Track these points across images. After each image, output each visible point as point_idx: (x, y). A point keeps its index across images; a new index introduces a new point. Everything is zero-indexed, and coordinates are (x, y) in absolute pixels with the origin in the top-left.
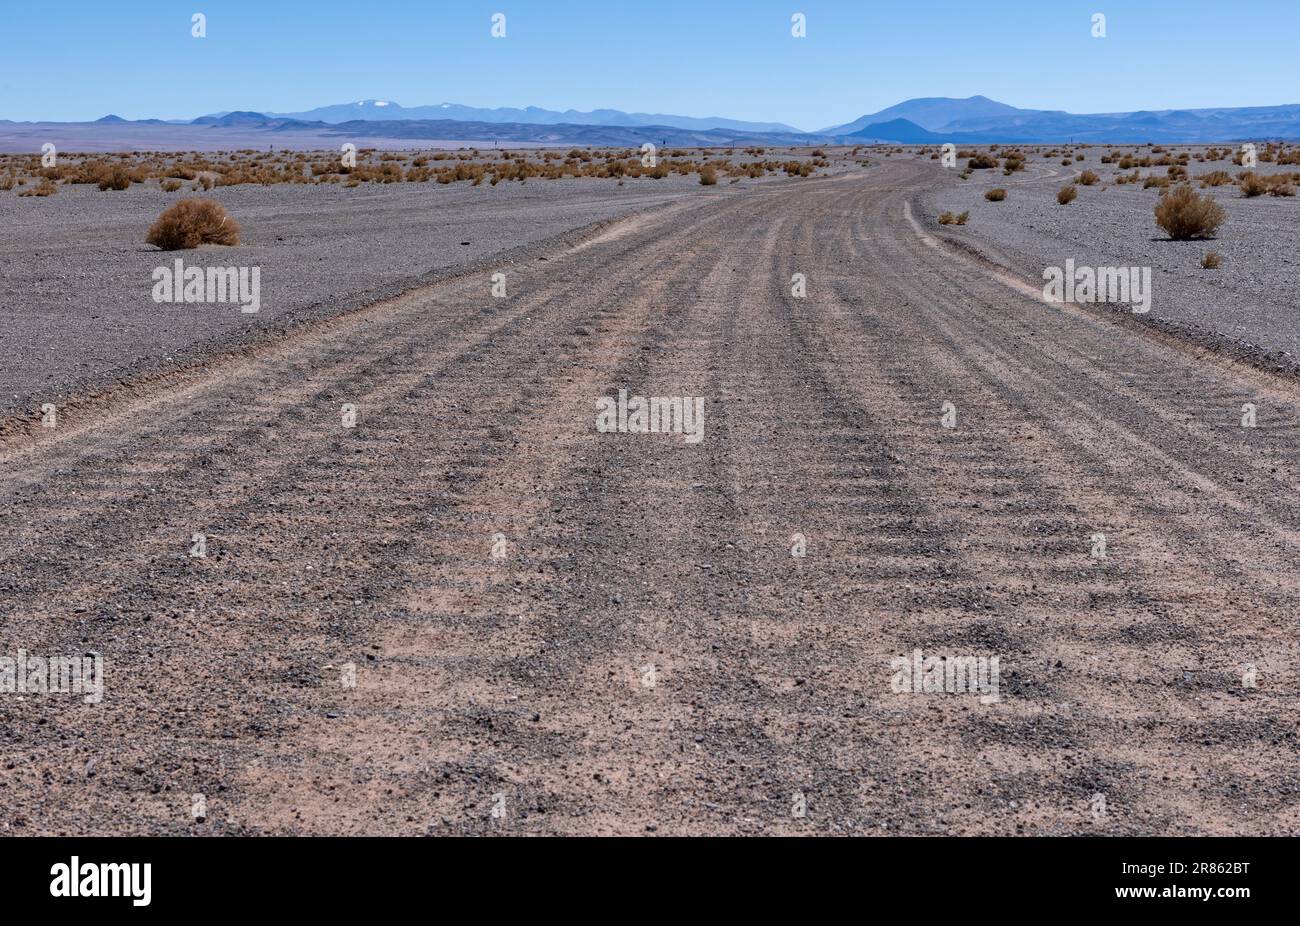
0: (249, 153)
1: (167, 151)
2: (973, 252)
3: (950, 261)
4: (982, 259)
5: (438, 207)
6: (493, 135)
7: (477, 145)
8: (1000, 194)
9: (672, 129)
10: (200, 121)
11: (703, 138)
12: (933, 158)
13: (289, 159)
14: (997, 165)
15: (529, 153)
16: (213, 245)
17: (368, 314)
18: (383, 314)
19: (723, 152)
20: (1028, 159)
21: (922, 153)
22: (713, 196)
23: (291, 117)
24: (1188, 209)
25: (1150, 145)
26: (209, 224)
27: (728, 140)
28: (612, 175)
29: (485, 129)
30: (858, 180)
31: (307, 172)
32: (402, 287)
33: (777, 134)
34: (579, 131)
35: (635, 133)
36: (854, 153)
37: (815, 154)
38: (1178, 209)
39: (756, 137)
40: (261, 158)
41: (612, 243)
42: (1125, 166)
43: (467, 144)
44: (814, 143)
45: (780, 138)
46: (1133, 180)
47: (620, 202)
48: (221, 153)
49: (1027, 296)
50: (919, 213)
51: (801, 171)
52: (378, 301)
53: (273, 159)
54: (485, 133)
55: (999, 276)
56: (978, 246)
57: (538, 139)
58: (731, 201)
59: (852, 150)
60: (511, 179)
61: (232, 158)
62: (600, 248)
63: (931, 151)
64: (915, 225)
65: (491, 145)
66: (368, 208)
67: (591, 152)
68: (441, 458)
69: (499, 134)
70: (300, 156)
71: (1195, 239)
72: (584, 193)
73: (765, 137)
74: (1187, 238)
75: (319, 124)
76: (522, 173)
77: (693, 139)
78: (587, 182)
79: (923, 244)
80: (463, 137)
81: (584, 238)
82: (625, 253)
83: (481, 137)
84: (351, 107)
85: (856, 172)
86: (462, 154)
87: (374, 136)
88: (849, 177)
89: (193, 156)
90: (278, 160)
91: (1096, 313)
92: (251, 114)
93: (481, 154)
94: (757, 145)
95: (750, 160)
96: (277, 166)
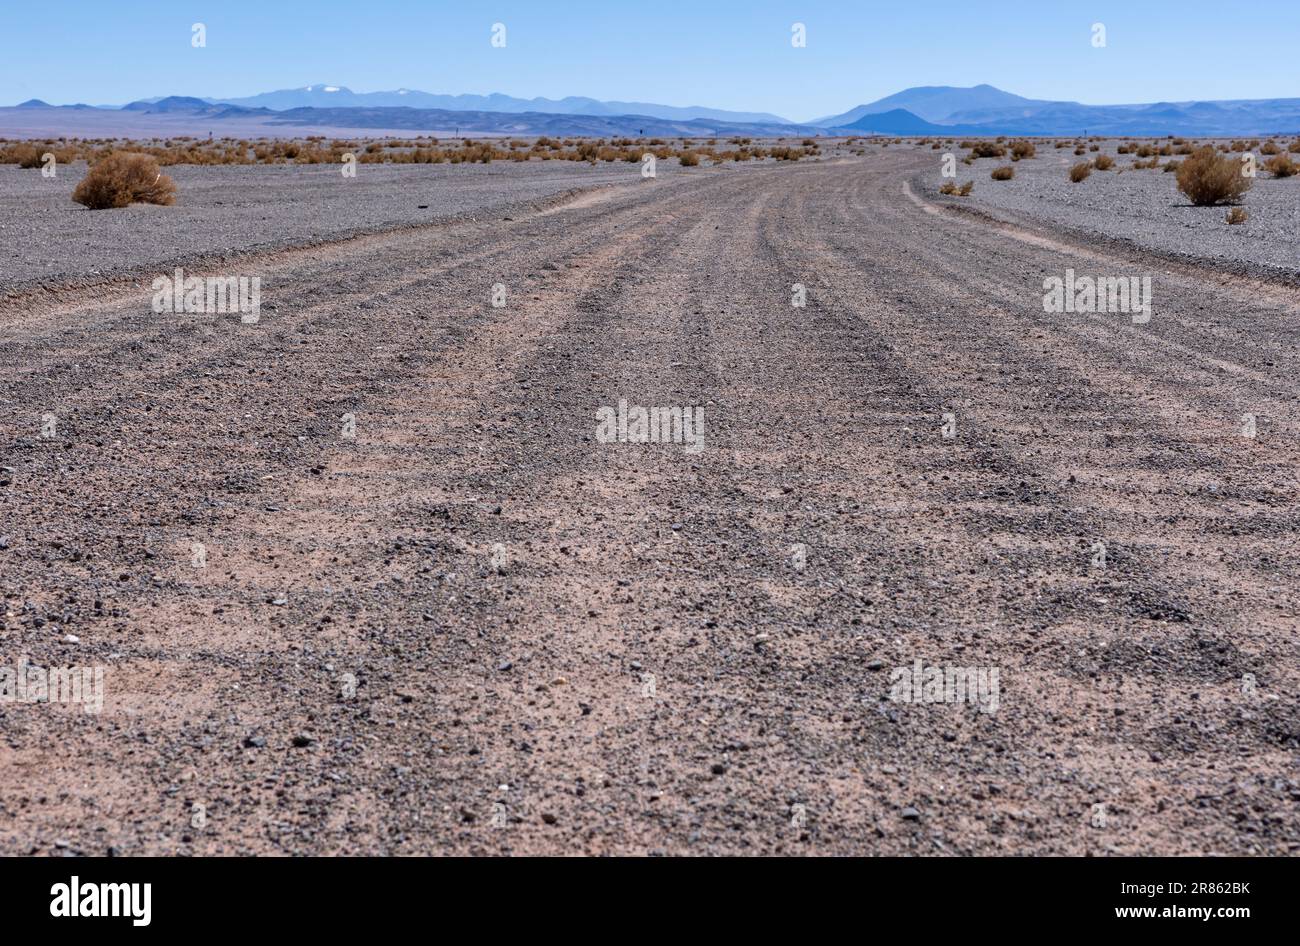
0: (186, 139)
1: (95, 138)
2: (977, 214)
3: (952, 224)
4: (988, 218)
5: (394, 182)
6: (453, 124)
7: (437, 135)
8: (1006, 173)
9: (649, 119)
10: (132, 107)
11: (684, 129)
12: (934, 148)
13: (229, 145)
14: (1004, 153)
15: (493, 142)
16: (146, 205)
17: (316, 254)
18: (329, 255)
19: (705, 142)
20: (1038, 150)
21: (922, 144)
22: (692, 175)
23: (231, 103)
24: (1211, 172)
25: (1170, 137)
26: (141, 181)
27: (709, 132)
28: (584, 159)
29: (445, 118)
30: (852, 165)
31: (250, 155)
32: (356, 234)
33: (765, 125)
34: (548, 120)
35: (609, 123)
36: (849, 143)
37: (805, 144)
39: (742, 128)
40: (199, 145)
41: (583, 209)
42: (1144, 154)
43: (426, 134)
44: (806, 135)
45: (767, 129)
46: (1152, 166)
47: (591, 180)
48: (155, 140)
50: (919, 188)
51: (790, 156)
52: (327, 242)
54: (445, 122)
55: (1006, 232)
56: (983, 209)
57: (503, 128)
58: (714, 179)
59: (846, 141)
60: (473, 161)
61: (168, 145)
62: (569, 213)
63: (932, 142)
64: (915, 198)
65: (451, 135)
66: (316, 182)
67: (561, 141)
68: (395, 347)
69: (462, 123)
70: (242, 143)
71: (1219, 205)
72: (553, 170)
73: (752, 128)
74: (1210, 204)
75: (264, 111)
76: (486, 154)
77: (673, 130)
78: (556, 163)
79: (923, 212)
80: (420, 126)
81: (552, 203)
82: (598, 216)
83: (442, 126)
84: (300, 92)
85: (850, 158)
86: (420, 141)
87: (323, 124)
88: (842, 162)
89: (125, 142)
90: (218, 147)
91: (1112, 255)
92: (189, 100)
93: (441, 142)
94: (743, 137)
95: (736, 148)
96: (218, 151)
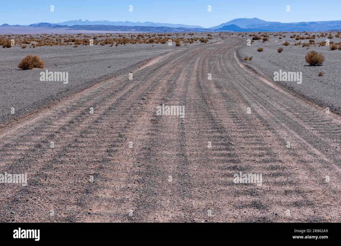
0: (46, 35)
1: (22, 34)
2: (254, 70)
3: (247, 73)
4: (256, 72)
6: (116, 29)
7: (111, 32)
8: (261, 49)
9: (167, 27)
10: (31, 25)
11: (176, 30)
12: (242, 36)
13: (57, 37)
14: (261, 39)
15: (126, 35)
16: (37, 68)
17: (82, 93)
18: (87, 93)
19: (182, 34)
20: (270, 36)
21: (239, 35)
22: (180, 50)
23: (57, 24)
24: (314, 57)
25: (304, 32)
26: (36, 62)
27: (183, 31)
28: (150, 43)
29: (114, 27)
30: (221, 44)
31: (63, 41)
32: (92, 83)
33: (197, 29)
34: (141, 28)
35: (157, 29)
36: (220, 35)
37: (208, 35)
38: (312, 57)
39: (192, 30)
40: (49, 37)
41: (151, 66)
42: (297, 39)
43: (108, 32)
44: (208, 31)
45: (198, 30)
46: (299, 44)
47: (153, 52)
48: (37, 35)
49: (268, 85)
50: (238, 56)
51: (205, 42)
52: (85, 88)
53: (53, 36)
54: (114, 29)
55: (261, 79)
56: (255, 68)
57: (129, 30)
58: (185, 52)
60: (121, 44)
61: (41, 37)
62: (147, 68)
63: (242, 34)
64: (237, 60)
65: (115, 32)
66: (81, 54)
67: (144, 35)
68: (105, 144)
69: (118, 29)
70: (60, 36)
71: (316, 66)
72: (142, 49)
73: (194, 30)
74: (314, 65)
75: (66, 26)
76: (125, 42)
77: (173, 30)
78: (144, 45)
79: (239, 67)
80: (107, 30)
81: (143, 65)
82: (154, 70)
83: (113, 30)
84: (75, 21)
85: (221, 41)
86: (107, 35)
87: (81, 29)
88: (218, 43)
89: (29, 36)
91: (288, 92)
92: (46, 23)
93: (113, 35)
94: (192, 32)
95: (190, 37)
96: (54, 39)
